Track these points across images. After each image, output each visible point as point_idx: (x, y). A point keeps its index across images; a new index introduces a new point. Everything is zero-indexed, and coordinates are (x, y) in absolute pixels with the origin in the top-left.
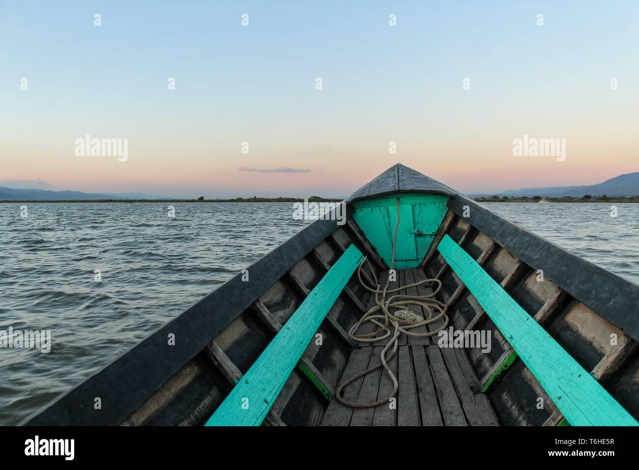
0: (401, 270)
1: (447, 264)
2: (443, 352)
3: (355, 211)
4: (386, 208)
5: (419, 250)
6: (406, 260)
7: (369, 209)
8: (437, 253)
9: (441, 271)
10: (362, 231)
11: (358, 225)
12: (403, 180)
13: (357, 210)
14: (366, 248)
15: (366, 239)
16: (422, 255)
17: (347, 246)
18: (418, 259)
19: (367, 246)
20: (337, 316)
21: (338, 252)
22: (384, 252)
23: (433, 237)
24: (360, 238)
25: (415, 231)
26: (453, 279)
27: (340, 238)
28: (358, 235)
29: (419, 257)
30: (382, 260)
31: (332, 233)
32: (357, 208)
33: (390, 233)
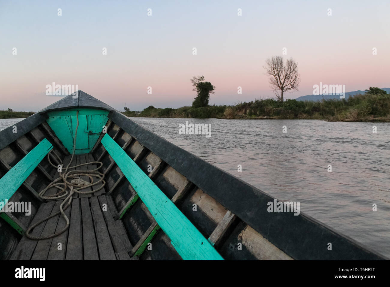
0: (78, 155)
1: (106, 150)
2: (99, 200)
3: (48, 118)
4: (69, 117)
5: (90, 143)
6: (82, 149)
7: (59, 117)
8: (100, 144)
9: (102, 155)
10: (53, 131)
11: (50, 127)
12: (81, 100)
13: (50, 117)
14: (55, 141)
15: (56, 136)
16: (92, 146)
17: (41, 140)
18: (89, 149)
19: (55, 140)
20: (32, 183)
21: (35, 143)
22: (67, 144)
23: (99, 135)
24: (51, 135)
25: (88, 131)
26: (109, 159)
27: (36, 134)
28: (50, 133)
29: (90, 147)
30: (66, 150)
31: (31, 131)
32: (50, 116)
33: (72, 132)
